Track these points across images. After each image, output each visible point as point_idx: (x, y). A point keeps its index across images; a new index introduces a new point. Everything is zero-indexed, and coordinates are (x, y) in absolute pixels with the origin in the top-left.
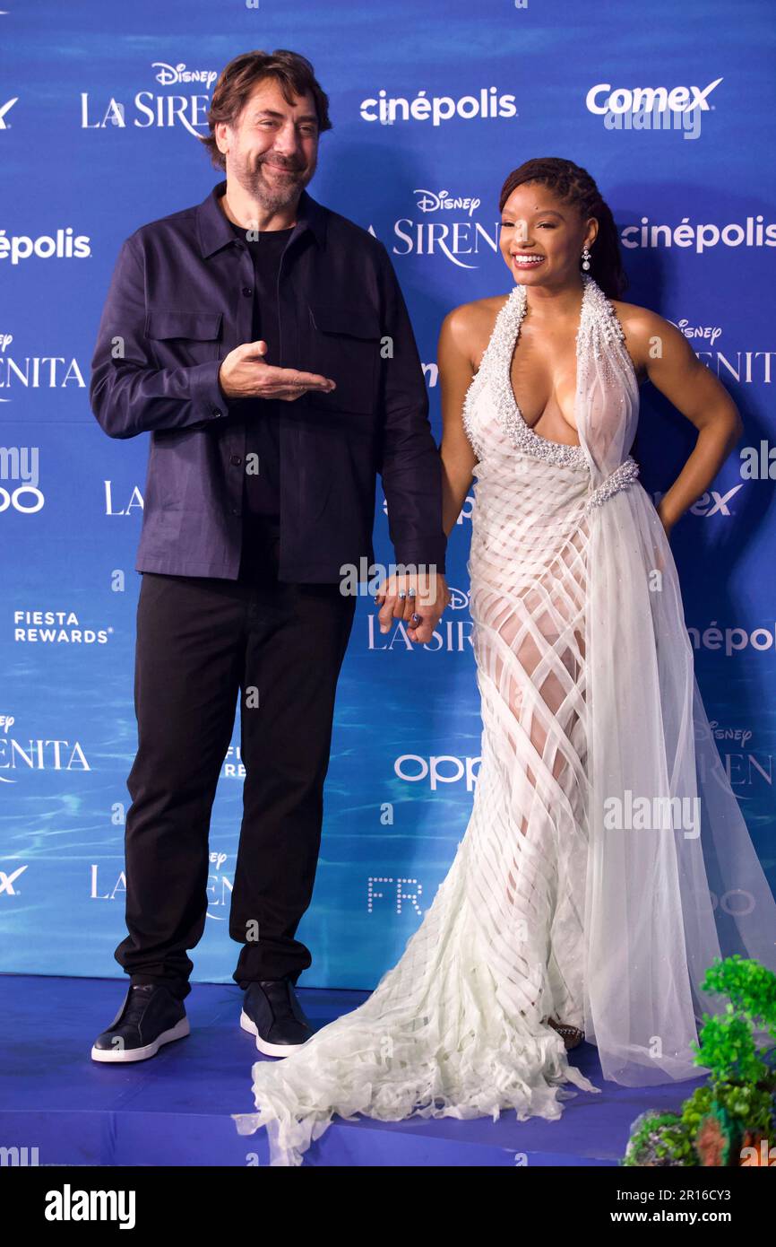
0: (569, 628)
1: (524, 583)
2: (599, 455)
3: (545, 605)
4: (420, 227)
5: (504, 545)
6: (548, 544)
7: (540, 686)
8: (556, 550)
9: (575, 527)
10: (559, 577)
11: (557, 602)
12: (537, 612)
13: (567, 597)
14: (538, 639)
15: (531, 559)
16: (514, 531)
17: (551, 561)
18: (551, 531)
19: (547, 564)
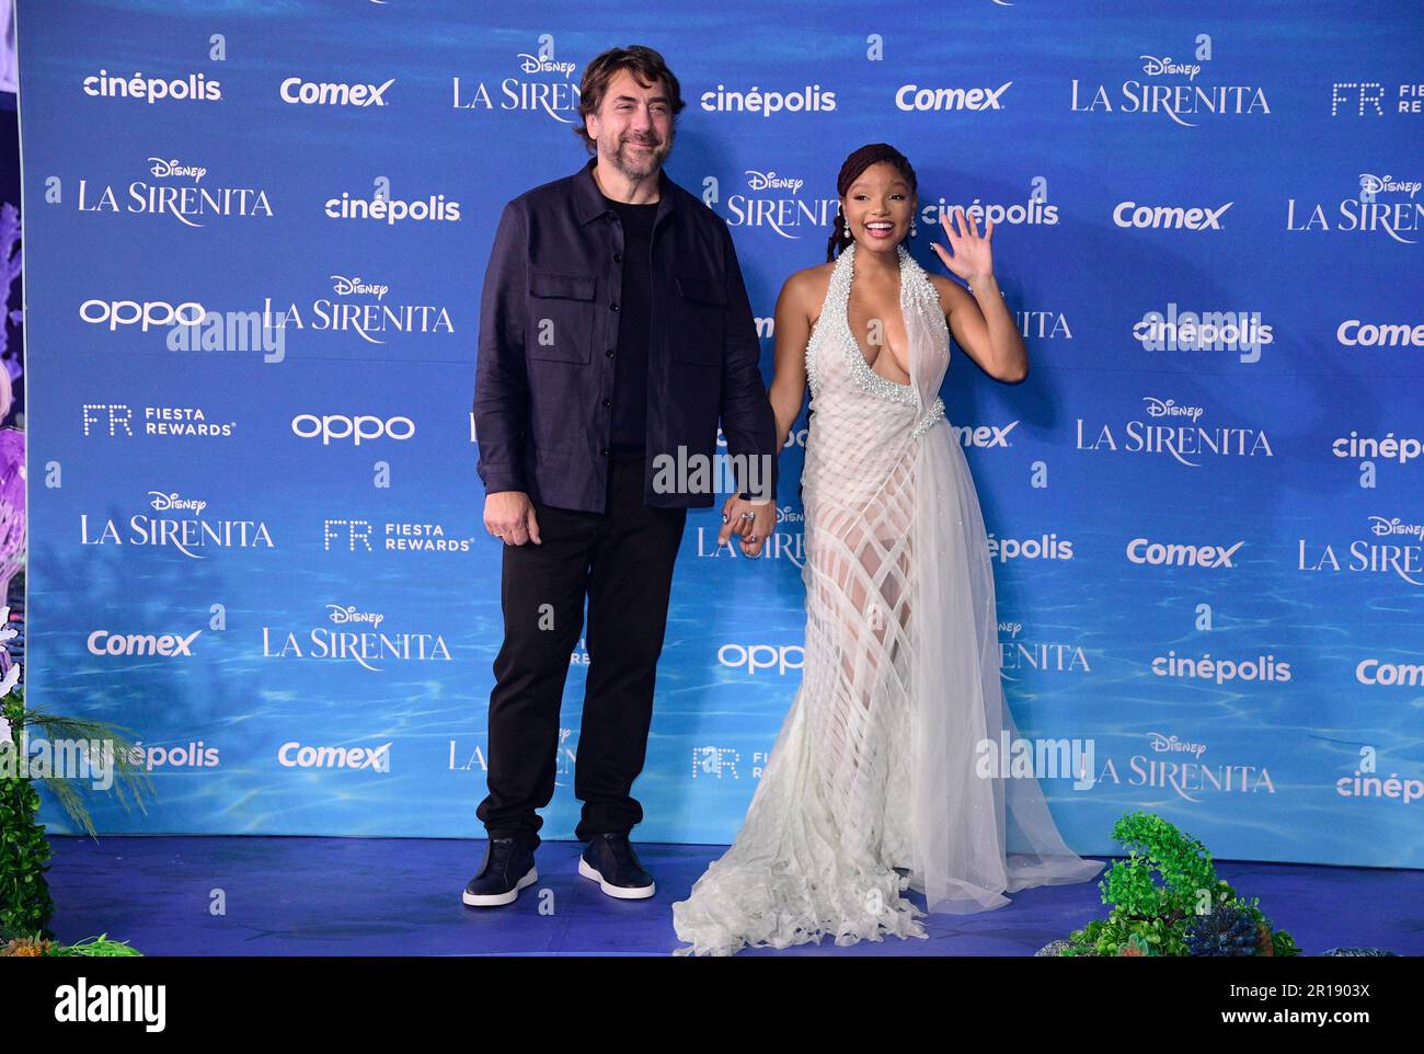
0: (903, 536)
1: (861, 499)
2: (924, 393)
3: (883, 516)
4: (751, 202)
5: (845, 467)
6: (883, 467)
7: (880, 585)
8: (890, 471)
9: (905, 452)
10: (893, 494)
11: (892, 514)
12: (876, 522)
13: (900, 511)
14: (877, 547)
15: (868, 479)
16: (853, 455)
17: (884, 480)
18: (885, 455)
19: (881, 483)
